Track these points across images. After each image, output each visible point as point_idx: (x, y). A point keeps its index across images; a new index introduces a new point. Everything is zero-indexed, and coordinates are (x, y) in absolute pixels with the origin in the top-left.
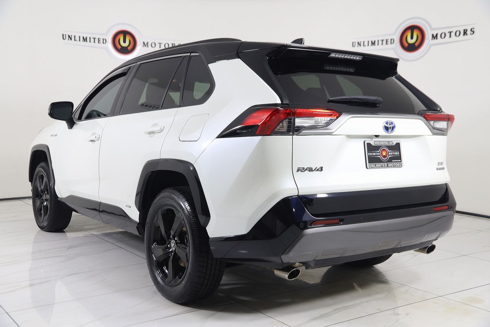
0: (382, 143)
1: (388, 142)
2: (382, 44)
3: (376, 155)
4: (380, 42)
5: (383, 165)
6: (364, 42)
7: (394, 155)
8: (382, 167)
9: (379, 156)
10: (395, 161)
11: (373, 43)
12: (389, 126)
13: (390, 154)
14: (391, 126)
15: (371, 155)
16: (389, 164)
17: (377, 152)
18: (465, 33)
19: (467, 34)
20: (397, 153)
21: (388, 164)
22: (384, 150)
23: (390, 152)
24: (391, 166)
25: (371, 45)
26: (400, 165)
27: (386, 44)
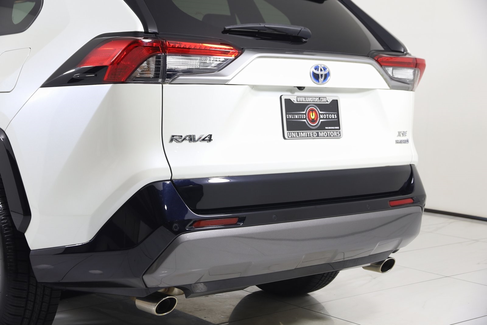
0: (310, 99)
1: (319, 99)
3: (299, 119)
5: (311, 134)
7: (329, 118)
8: (308, 137)
9: (305, 121)
10: (330, 128)
12: (319, 72)
13: (322, 117)
14: (323, 73)
15: (291, 119)
16: (320, 133)
17: (301, 114)
20: (333, 115)
21: (318, 133)
22: (312, 110)
23: (321, 114)
24: (324, 136)
26: (337, 134)
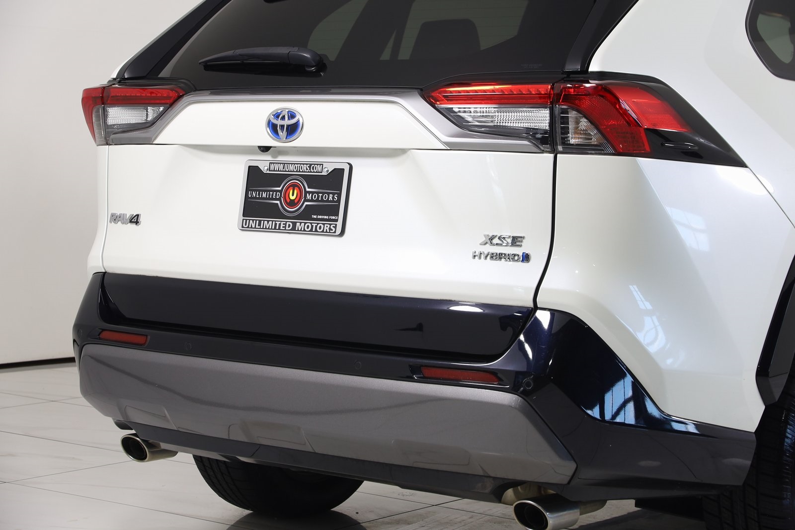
0: (291, 168)
1: (310, 167)
3: (269, 199)
5: (282, 225)
7: (322, 200)
8: (276, 229)
9: (278, 202)
13: (309, 197)
15: (256, 198)
16: (298, 224)
17: (274, 191)
20: (331, 196)
21: (294, 224)
22: (294, 186)
23: (309, 192)
24: (304, 230)
26: (330, 229)
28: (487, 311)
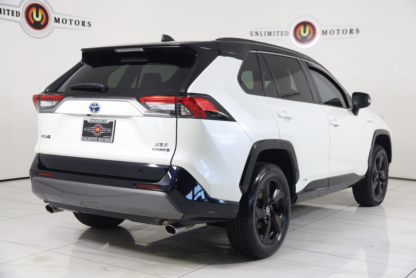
0: (97, 121)
1: (103, 121)
2: (278, 35)
3: (90, 131)
4: (276, 34)
5: (94, 139)
6: (261, 32)
7: (107, 132)
8: (92, 140)
9: (93, 132)
10: (106, 137)
11: (270, 34)
13: (102, 130)
15: (86, 130)
16: (99, 139)
17: (92, 128)
18: (351, 31)
19: (353, 33)
20: (109, 130)
21: (98, 139)
22: (98, 127)
23: (103, 129)
24: (101, 141)
25: (268, 35)
26: (109, 141)
27: (281, 35)
28: (159, 167)
